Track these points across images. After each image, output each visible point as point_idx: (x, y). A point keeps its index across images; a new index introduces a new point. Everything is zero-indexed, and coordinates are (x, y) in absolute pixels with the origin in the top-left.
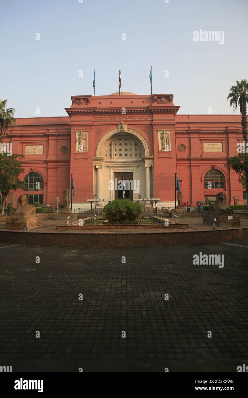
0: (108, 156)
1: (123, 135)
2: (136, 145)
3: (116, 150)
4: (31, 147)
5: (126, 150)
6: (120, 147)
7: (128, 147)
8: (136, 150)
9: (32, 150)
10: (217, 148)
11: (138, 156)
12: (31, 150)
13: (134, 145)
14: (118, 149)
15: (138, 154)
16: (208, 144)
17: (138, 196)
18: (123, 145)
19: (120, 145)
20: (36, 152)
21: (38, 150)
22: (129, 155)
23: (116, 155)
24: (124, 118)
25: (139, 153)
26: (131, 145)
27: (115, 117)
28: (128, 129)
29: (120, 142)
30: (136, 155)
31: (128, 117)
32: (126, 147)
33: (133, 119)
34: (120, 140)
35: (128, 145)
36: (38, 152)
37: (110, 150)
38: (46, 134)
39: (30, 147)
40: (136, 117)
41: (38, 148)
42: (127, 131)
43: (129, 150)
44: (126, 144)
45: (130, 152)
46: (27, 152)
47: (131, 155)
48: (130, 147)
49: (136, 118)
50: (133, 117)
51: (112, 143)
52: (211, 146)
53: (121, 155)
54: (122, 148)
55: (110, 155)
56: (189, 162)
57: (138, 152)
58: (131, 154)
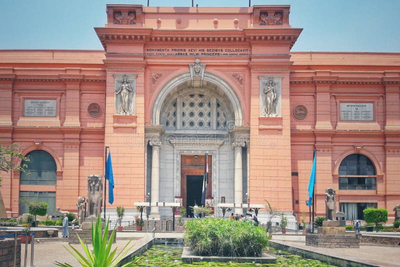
0: (171, 125)
1: (197, 87)
2: (218, 105)
3: (184, 114)
4: (35, 102)
5: (201, 114)
6: (191, 109)
7: (205, 109)
8: (218, 115)
9: (36, 109)
10: (364, 113)
11: (222, 126)
12: (33, 109)
13: (215, 106)
14: (187, 113)
15: (222, 122)
16: (348, 106)
17: (220, 200)
18: (196, 106)
19: (192, 105)
20: (43, 111)
21: (47, 109)
22: (206, 125)
23: (184, 124)
24: (200, 53)
25: (224, 120)
26: (209, 105)
27: (185, 50)
28: (206, 74)
29: (192, 100)
30: (218, 124)
31: (208, 50)
32: (201, 109)
33: (216, 54)
34: (192, 96)
35: (206, 106)
36: (47, 112)
37: (175, 114)
38: (61, 78)
39: (32, 102)
40: (222, 51)
41: (48, 105)
42: (205, 78)
43: (206, 115)
44: (201, 105)
45: (208, 119)
46: (27, 111)
47: (209, 124)
48: (209, 109)
49: (220, 53)
50: (216, 50)
51: (178, 100)
52: (353, 109)
53: (192, 124)
54: (195, 111)
55: (175, 124)
56: (312, 139)
57: (222, 119)
58: (210, 122)
